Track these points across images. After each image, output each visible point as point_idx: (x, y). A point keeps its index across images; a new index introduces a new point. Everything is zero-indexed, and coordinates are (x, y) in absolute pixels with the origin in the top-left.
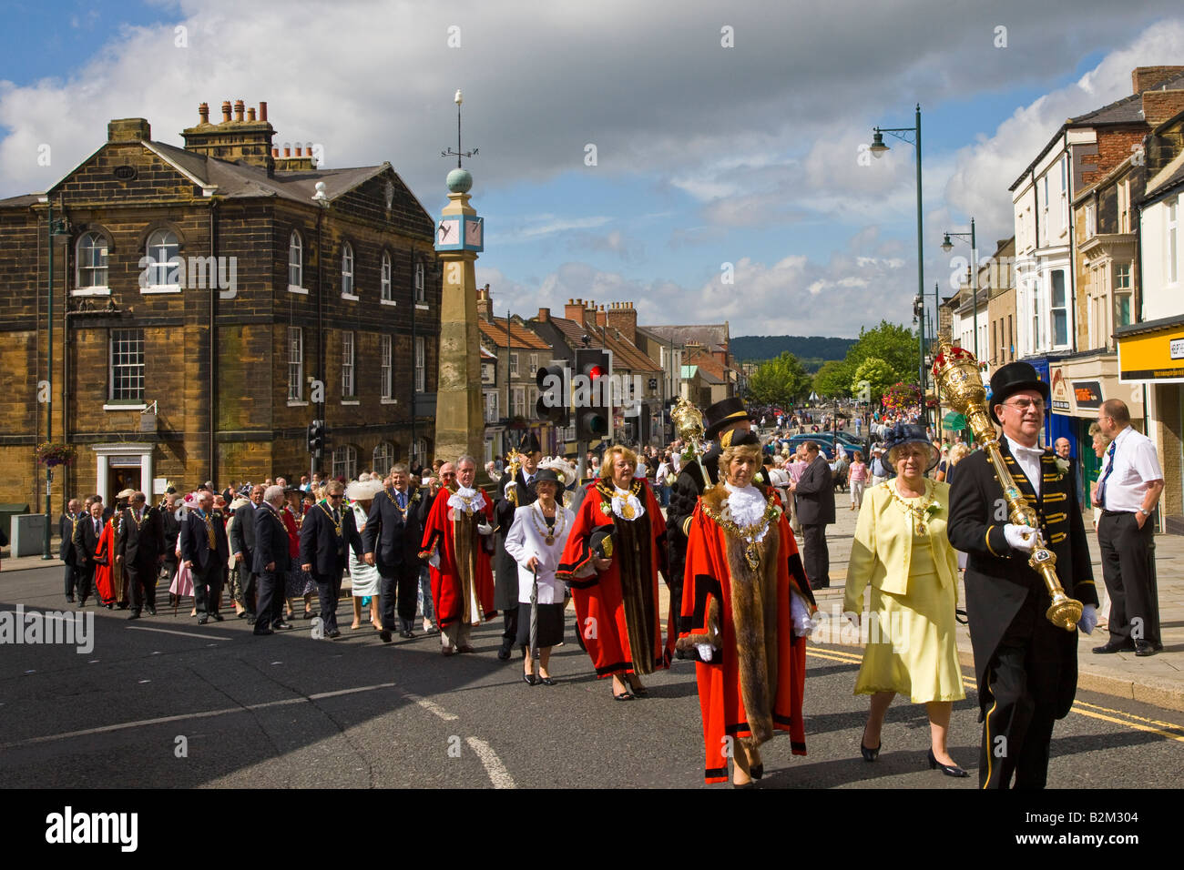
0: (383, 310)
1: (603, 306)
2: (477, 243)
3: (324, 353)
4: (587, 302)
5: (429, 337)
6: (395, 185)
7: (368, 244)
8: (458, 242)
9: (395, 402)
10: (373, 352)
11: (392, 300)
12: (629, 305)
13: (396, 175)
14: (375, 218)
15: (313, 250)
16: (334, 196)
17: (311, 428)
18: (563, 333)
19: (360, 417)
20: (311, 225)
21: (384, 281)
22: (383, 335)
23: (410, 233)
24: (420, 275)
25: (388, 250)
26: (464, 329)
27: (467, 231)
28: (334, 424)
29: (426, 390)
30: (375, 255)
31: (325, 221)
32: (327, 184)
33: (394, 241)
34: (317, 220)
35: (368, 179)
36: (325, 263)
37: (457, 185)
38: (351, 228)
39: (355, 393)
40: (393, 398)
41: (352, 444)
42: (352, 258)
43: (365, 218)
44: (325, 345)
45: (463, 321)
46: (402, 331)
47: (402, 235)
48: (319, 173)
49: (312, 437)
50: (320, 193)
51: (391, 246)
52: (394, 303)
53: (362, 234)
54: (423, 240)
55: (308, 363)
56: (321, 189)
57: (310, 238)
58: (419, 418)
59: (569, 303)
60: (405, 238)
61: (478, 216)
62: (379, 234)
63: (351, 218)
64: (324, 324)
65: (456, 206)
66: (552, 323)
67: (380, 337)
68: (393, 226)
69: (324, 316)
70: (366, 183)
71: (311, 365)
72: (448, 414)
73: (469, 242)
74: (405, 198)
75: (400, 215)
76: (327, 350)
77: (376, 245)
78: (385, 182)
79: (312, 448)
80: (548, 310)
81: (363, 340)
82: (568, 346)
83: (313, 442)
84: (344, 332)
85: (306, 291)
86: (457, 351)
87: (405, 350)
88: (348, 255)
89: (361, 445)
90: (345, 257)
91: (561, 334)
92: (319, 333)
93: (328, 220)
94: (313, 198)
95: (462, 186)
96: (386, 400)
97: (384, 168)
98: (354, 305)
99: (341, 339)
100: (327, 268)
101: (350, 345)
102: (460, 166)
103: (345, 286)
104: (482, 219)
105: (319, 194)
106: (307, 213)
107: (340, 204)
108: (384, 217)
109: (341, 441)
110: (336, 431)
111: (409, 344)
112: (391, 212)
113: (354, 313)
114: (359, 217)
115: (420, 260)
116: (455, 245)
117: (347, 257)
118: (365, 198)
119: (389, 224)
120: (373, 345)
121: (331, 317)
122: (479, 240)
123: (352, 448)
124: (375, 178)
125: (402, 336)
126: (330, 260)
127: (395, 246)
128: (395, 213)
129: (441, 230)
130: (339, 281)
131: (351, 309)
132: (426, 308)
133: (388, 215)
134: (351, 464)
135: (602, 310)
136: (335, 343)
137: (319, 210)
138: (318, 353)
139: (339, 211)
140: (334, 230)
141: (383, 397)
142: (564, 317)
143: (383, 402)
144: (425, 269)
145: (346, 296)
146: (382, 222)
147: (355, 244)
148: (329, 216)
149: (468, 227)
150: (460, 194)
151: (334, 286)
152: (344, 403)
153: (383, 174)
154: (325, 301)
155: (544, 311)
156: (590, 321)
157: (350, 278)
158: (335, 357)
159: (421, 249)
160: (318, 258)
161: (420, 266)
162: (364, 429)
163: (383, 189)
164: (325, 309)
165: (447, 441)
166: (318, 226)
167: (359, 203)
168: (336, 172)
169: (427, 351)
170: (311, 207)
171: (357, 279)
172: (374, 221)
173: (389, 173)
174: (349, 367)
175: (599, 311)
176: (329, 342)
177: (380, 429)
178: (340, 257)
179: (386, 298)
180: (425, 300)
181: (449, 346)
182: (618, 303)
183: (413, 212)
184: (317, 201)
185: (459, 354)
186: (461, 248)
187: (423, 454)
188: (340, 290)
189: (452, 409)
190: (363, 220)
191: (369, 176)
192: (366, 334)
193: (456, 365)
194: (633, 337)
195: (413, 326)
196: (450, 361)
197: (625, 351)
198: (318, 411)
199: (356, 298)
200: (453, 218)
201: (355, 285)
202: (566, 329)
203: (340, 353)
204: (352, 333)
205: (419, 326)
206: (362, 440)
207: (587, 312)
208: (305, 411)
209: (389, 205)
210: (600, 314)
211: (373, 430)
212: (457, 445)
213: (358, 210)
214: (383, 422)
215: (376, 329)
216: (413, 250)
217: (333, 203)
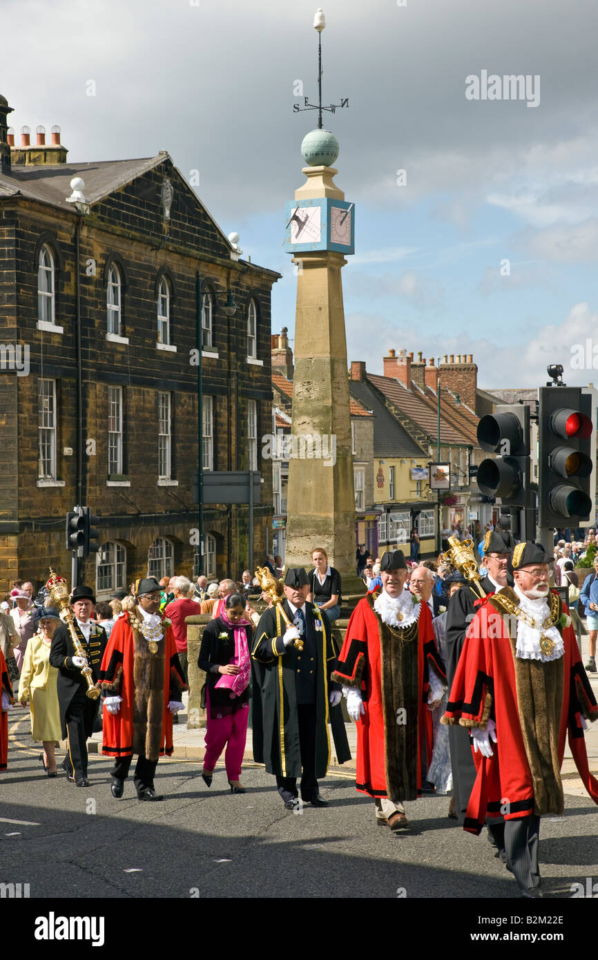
0: (159, 357)
1: (433, 360)
2: (345, 241)
3: (85, 415)
4: (412, 354)
5: (218, 396)
6: (174, 185)
7: (139, 266)
8: (319, 240)
9: (176, 483)
10: (147, 415)
11: (171, 344)
12: (468, 358)
13: (175, 170)
14: (149, 231)
15: (69, 273)
16: (96, 198)
17: (71, 517)
18: (383, 395)
19: (132, 504)
20: (66, 238)
21: (161, 318)
22: (160, 392)
23: (194, 252)
24: (207, 310)
25: (166, 275)
26: (328, 367)
27: (333, 223)
28: (98, 512)
29: (215, 468)
30: (150, 282)
31: (84, 233)
32: (85, 180)
33: (173, 262)
34: (74, 231)
35: (139, 174)
36: (84, 291)
37: (317, 154)
38: (117, 244)
39: (125, 471)
40: (173, 478)
41: (120, 540)
42: (119, 285)
43: (136, 230)
44: (86, 405)
45: (326, 357)
46: (184, 388)
47: (183, 255)
48: (72, 168)
49: (72, 529)
50: (76, 193)
51: (169, 270)
52: (174, 349)
53: (133, 252)
54: (212, 262)
55: (64, 429)
56: (78, 187)
57: (66, 256)
58: (206, 506)
59: (389, 355)
60: (188, 259)
61: (347, 200)
62: (154, 253)
63: (118, 229)
64: (85, 375)
65: (316, 186)
66: (369, 383)
67: (157, 394)
68: (173, 241)
69: (84, 364)
70: (137, 180)
71: (68, 432)
72: (305, 492)
73: (335, 239)
74: (187, 201)
75: (182, 226)
76: (89, 411)
77: (150, 268)
78: (161, 180)
79: (72, 544)
80: (363, 364)
81: (134, 399)
82: (389, 413)
83: (74, 536)
84: (110, 387)
85: (60, 330)
86: (318, 400)
87: (188, 413)
88: (114, 281)
89: (133, 541)
90: (110, 283)
91: (380, 397)
92: (78, 388)
93: (89, 231)
94: (67, 200)
95: (324, 156)
96: (164, 481)
97: (158, 160)
98: (122, 349)
99: (107, 396)
100: (87, 297)
101: (118, 405)
102: (320, 126)
103: (111, 326)
104: (354, 205)
105: (76, 196)
106: (60, 221)
107: (103, 210)
108: (159, 229)
109: (107, 535)
110: (102, 522)
111: (194, 404)
112: (170, 223)
113: (123, 361)
114: (129, 228)
115: (207, 289)
116: (315, 244)
117: (114, 285)
118: (135, 202)
119: (168, 240)
120: (148, 405)
121: (93, 366)
122: (348, 236)
123: (121, 546)
124: (148, 175)
125: (184, 393)
126: (91, 288)
127: (175, 270)
128: (175, 224)
129: (294, 222)
130: (104, 316)
131: (119, 357)
132: (216, 356)
133: (165, 226)
134: (120, 567)
135: (433, 364)
136: (99, 401)
137: (77, 218)
138: (77, 416)
139: (103, 220)
140: (95, 244)
141: (160, 477)
142: (383, 375)
143: (161, 483)
144: (214, 303)
145: (112, 337)
146: (157, 236)
147: (123, 265)
148: (90, 226)
149: (334, 217)
150: (322, 168)
151: (97, 322)
152: (110, 484)
153: (159, 168)
154: (85, 343)
155: (359, 365)
156: (416, 379)
157: (116, 313)
158: (99, 421)
159: (208, 275)
160: (76, 284)
161: (207, 297)
162: (137, 520)
163: (159, 190)
164: (85, 355)
165: (304, 531)
166: (75, 239)
167: (128, 208)
168: (95, 166)
169: (216, 415)
170: (66, 212)
171: (126, 315)
172: (148, 234)
173: (167, 167)
174: (116, 434)
175: (428, 366)
176: (91, 401)
177: (156, 520)
178: (103, 283)
179: (165, 342)
180: (214, 345)
181: (306, 393)
182: (452, 356)
183: (197, 223)
184: (73, 204)
185: (319, 405)
186: (324, 247)
187: (211, 555)
188: (104, 327)
189: (311, 484)
190: (134, 233)
191: (140, 171)
192: (139, 391)
193: (316, 420)
194: (473, 402)
195: (199, 381)
196: (308, 414)
197: (463, 421)
198: (77, 494)
199: (125, 341)
200: (311, 203)
201: (123, 322)
202: (386, 389)
203: (105, 416)
204: (120, 388)
205: (205, 381)
206: (134, 534)
207: (415, 368)
208: (61, 493)
209: (167, 213)
210: (430, 371)
211: (148, 521)
212: (318, 537)
213: (126, 218)
214: (160, 510)
215: (152, 384)
216: (198, 276)
217: (94, 208)
